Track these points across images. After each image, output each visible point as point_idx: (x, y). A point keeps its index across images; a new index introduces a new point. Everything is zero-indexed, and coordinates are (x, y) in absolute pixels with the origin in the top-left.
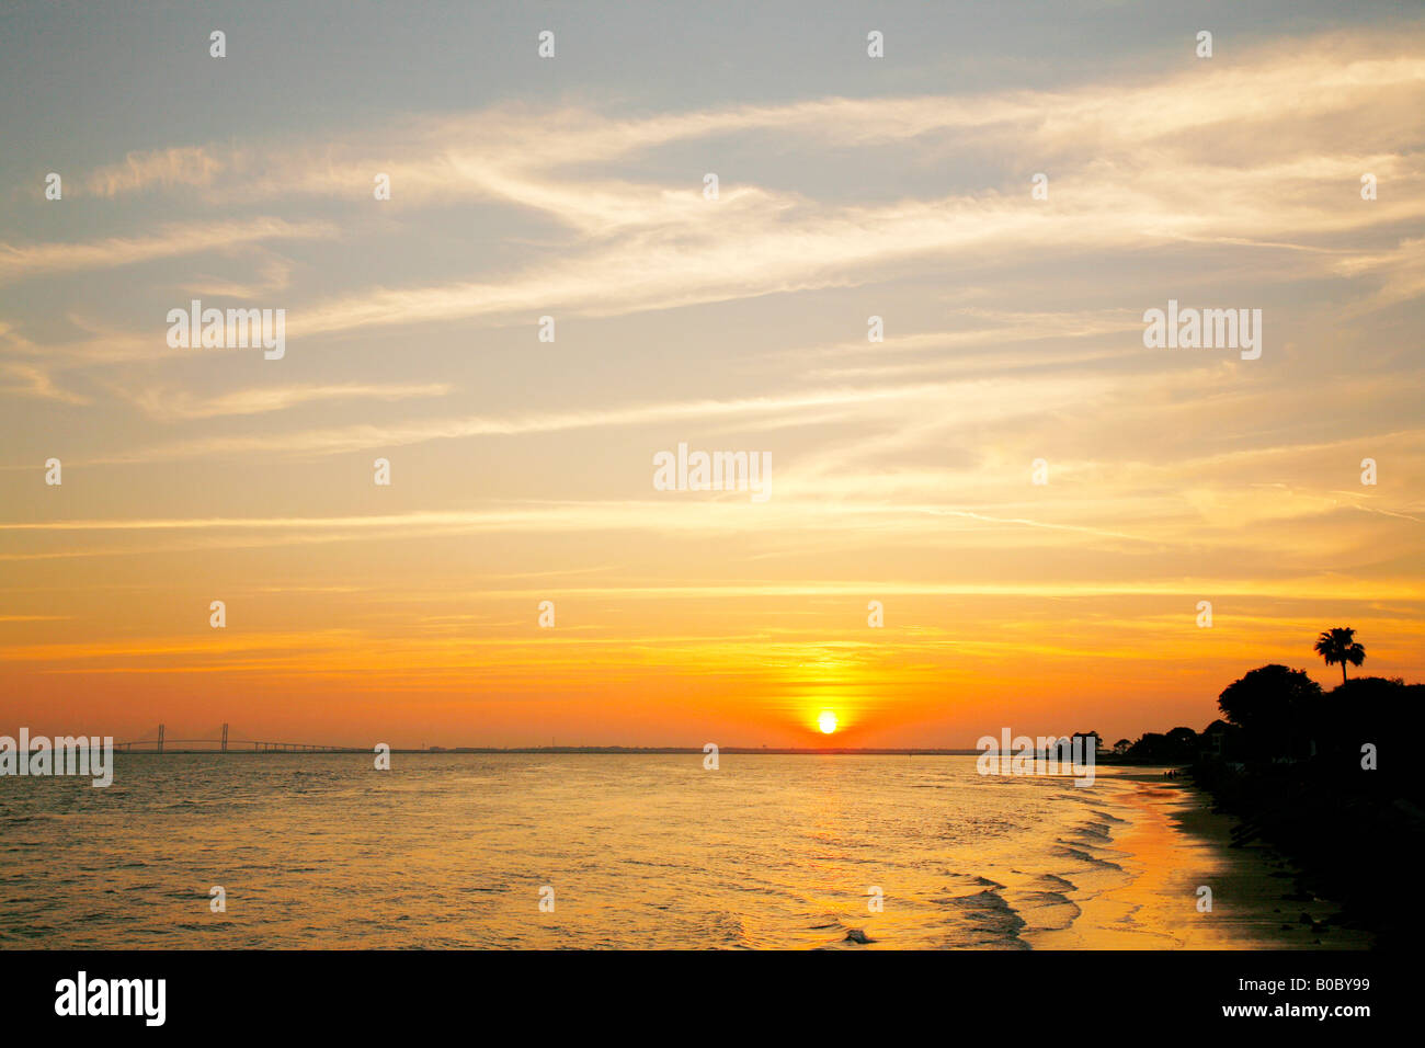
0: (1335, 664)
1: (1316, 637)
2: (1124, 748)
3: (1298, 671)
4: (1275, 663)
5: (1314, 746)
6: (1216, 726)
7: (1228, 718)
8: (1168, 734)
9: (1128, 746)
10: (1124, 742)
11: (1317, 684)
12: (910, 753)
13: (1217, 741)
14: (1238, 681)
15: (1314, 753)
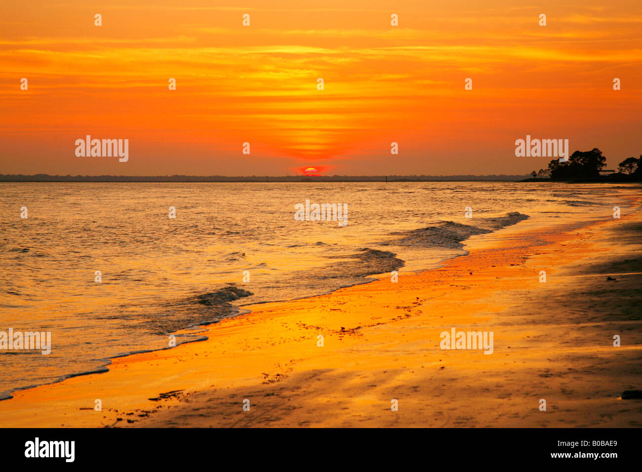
2: (630, 166)
9: (636, 165)
10: (631, 160)
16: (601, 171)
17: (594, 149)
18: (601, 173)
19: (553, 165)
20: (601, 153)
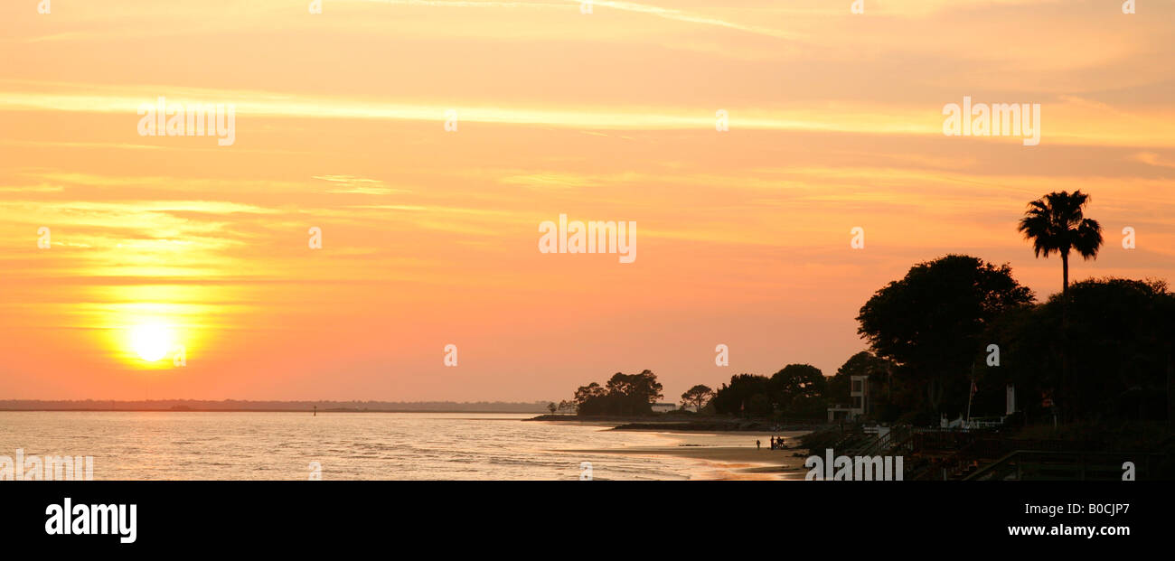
0: (1051, 254)
1: (1023, 210)
2: (699, 399)
3: (998, 267)
4: (959, 253)
5: (1011, 395)
6: (858, 363)
7: (875, 346)
8: (775, 375)
9: (707, 397)
10: (700, 389)
11: (1027, 289)
12: (315, 408)
13: (858, 390)
14: (894, 283)
15: (1011, 410)
16: (654, 404)
17: (645, 371)
18: (654, 409)
19: (581, 394)
20: (655, 377)
